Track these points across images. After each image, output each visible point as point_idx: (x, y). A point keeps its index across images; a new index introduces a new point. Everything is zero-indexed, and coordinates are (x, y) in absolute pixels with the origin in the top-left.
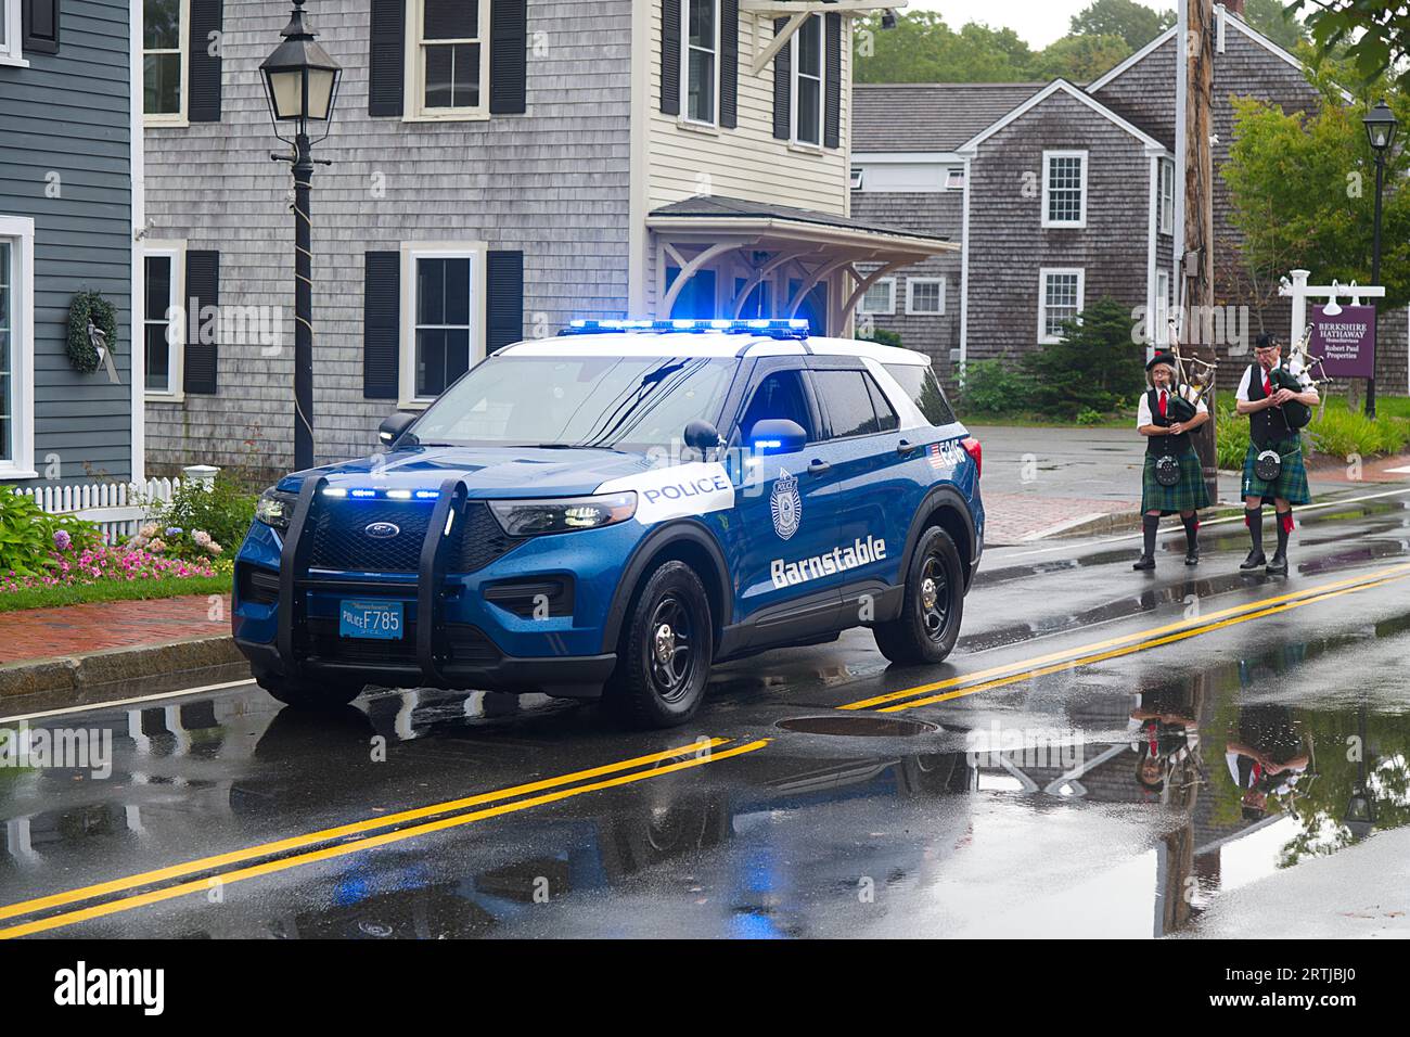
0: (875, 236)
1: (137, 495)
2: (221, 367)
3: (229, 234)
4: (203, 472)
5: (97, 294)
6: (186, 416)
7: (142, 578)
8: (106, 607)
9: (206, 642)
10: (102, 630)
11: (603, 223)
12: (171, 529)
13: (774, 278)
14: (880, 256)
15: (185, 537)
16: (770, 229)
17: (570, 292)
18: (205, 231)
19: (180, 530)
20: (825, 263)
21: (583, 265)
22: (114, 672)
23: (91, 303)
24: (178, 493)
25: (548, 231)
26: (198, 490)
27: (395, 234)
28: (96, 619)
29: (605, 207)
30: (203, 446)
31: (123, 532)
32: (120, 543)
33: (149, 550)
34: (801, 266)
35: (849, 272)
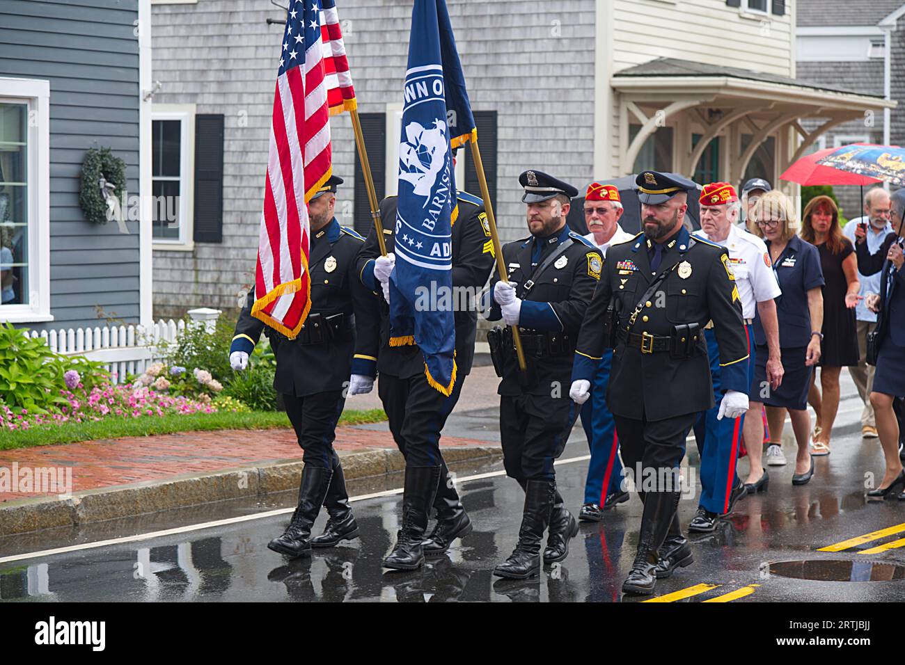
0: (820, 94)
1: (144, 336)
2: (226, 219)
3: (233, 99)
4: (206, 314)
5: (109, 151)
6: (196, 264)
7: (147, 415)
8: (111, 444)
9: (202, 479)
10: (105, 467)
11: (571, 84)
12: (175, 369)
13: (727, 134)
14: (824, 114)
15: (188, 376)
16: (726, 87)
17: (541, 147)
18: (212, 97)
19: (183, 369)
20: (773, 120)
21: (553, 123)
22: (113, 509)
23: (102, 159)
24: (182, 335)
25: (520, 92)
26: (200, 331)
27: (381, 97)
28: (100, 456)
29: (573, 70)
30: (210, 290)
31: (131, 371)
32: (129, 382)
33: (154, 388)
34: (752, 123)
35: (795, 128)
